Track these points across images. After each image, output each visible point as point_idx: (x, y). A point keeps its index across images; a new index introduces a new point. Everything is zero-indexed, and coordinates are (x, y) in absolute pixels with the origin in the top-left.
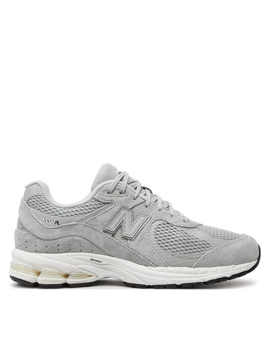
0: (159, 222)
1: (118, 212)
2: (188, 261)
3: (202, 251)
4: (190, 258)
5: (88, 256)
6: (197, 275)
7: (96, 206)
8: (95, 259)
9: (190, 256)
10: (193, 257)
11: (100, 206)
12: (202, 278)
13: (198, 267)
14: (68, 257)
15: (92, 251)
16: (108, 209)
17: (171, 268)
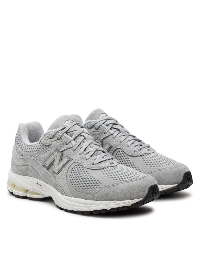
0: (76, 164)
1: (53, 153)
2: (84, 194)
3: (94, 188)
4: (85, 192)
5: (36, 180)
6: (86, 206)
7: (41, 147)
8: (39, 183)
9: (85, 191)
10: (87, 192)
11: (43, 147)
12: (89, 208)
13: (89, 199)
14: (26, 179)
15: (37, 178)
16: (47, 150)
17: (73, 198)
